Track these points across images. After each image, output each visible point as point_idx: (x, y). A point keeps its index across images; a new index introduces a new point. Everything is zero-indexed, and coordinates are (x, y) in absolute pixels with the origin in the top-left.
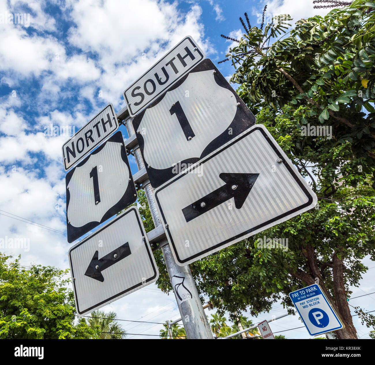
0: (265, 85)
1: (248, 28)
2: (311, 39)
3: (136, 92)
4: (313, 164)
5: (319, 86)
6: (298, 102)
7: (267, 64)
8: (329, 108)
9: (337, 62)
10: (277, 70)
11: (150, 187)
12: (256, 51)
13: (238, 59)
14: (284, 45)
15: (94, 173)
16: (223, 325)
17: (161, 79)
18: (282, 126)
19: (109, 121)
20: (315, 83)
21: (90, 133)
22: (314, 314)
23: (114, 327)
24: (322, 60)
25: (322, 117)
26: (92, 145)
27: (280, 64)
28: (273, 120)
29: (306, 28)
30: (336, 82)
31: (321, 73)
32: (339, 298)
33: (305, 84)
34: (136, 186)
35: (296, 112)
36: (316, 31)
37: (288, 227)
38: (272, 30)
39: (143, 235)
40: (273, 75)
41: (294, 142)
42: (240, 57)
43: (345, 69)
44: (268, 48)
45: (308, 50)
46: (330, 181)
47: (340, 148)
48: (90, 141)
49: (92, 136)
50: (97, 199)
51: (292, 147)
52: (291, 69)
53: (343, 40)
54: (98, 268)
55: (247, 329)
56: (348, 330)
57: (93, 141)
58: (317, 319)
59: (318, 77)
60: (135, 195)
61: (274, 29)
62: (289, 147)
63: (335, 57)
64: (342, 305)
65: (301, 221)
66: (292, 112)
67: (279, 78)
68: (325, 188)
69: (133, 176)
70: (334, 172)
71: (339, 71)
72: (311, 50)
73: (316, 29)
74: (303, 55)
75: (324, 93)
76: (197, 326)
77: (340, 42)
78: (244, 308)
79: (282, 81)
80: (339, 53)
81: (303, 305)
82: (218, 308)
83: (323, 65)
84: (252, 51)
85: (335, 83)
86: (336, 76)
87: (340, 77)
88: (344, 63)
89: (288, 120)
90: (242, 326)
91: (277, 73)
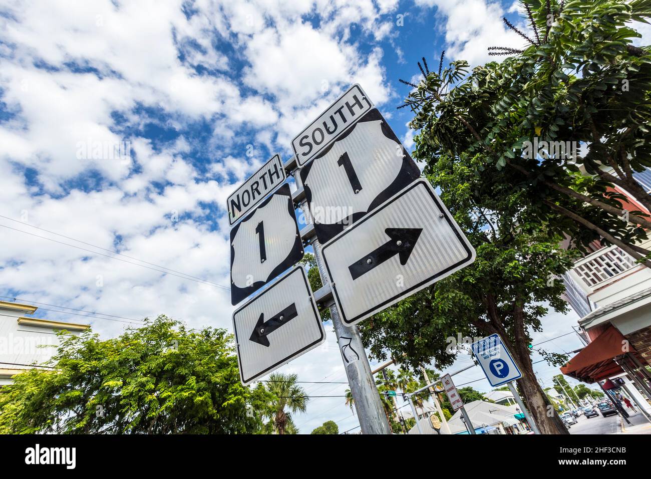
0: (443, 132)
1: (426, 73)
2: (487, 86)
3: (304, 141)
4: (491, 212)
5: (495, 133)
6: (476, 149)
7: (445, 110)
8: (505, 155)
9: (513, 109)
10: (455, 117)
11: (317, 242)
12: (435, 97)
13: (417, 105)
14: (462, 90)
15: (260, 229)
16: (410, 380)
17: (329, 128)
18: (460, 174)
19: (276, 172)
20: (491, 130)
21: (256, 185)
22: (495, 364)
23: (295, 390)
24: (498, 107)
25: (499, 164)
26: (258, 197)
27: (458, 110)
28: (451, 168)
29: (483, 75)
30: (512, 129)
31: (497, 121)
32: (520, 346)
33: (482, 131)
34: (303, 243)
35: (473, 159)
36: (491, 79)
37: (467, 276)
38: (450, 76)
39: (310, 295)
40: (452, 123)
41: (473, 190)
42: (419, 103)
43: (520, 117)
44: (446, 95)
45: (485, 97)
46: (508, 230)
47: (516, 196)
48: (256, 193)
49: (258, 188)
50: (263, 256)
51: (470, 195)
52: (469, 116)
53: (517, 88)
54: (264, 332)
55: (434, 382)
56: (529, 379)
57: (259, 193)
58: (498, 369)
59: (495, 125)
60: (302, 252)
61: (452, 76)
62: (468, 195)
63: (510, 105)
64: (523, 353)
65: (479, 270)
66: (470, 159)
67: (457, 125)
68: (504, 236)
69: (300, 231)
70: (512, 220)
71: (514, 118)
72: (488, 97)
73: (491, 76)
74: (480, 102)
75: (500, 140)
76: (363, 389)
77: (514, 90)
78: (428, 362)
79: (460, 128)
80: (514, 100)
81: (485, 356)
82: (401, 364)
83: (499, 112)
84: (430, 96)
85: (511, 131)
86: (511, 124)
87: (515, 124)
88: (519, 110)
89: (466, 168)
90: (430, 380)
91: (455, 120)
